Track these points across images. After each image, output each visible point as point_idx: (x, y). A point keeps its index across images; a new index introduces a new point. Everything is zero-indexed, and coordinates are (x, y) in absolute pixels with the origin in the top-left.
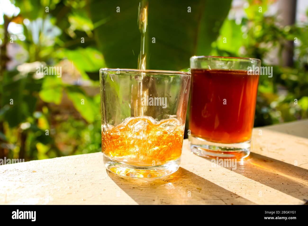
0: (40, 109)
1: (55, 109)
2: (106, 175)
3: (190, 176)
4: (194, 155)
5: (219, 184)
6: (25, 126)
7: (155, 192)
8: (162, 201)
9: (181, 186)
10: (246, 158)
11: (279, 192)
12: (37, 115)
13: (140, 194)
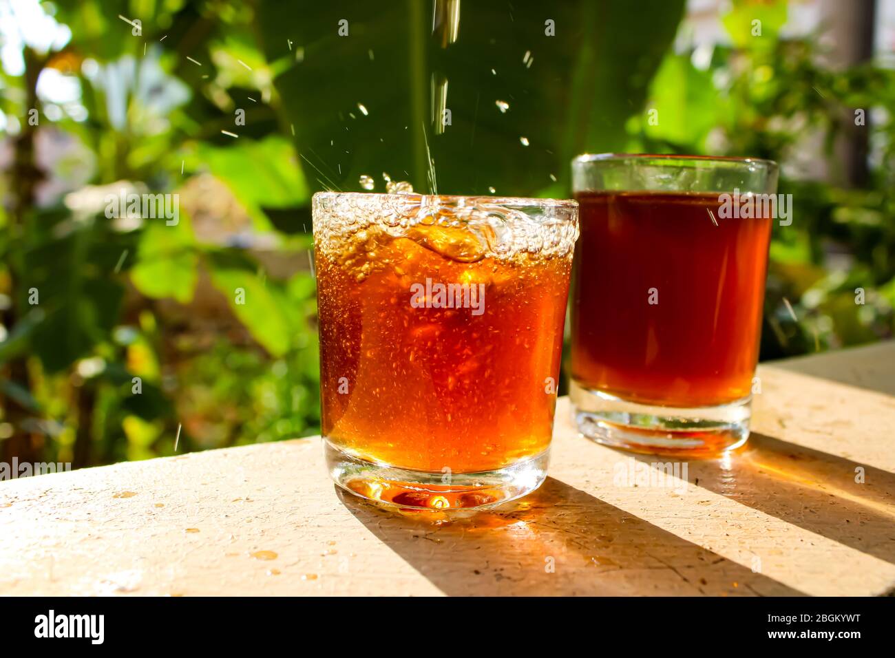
0: (131, 319)
1: (176, 317)
2: (336, 502)
3: (579, 502)
4: (587, 442)
5: (663, 524)
6: (89, 367)
7: (479, 548)
8: (500, 575)
9: (553, 532)
10: (738, 450)
11: (836, 546)
12: (123, 335)
13: (435, 554)
